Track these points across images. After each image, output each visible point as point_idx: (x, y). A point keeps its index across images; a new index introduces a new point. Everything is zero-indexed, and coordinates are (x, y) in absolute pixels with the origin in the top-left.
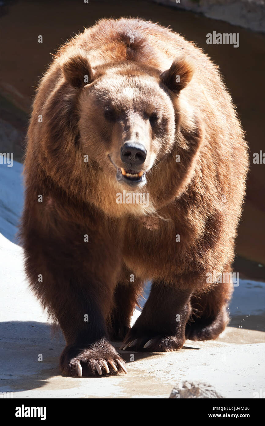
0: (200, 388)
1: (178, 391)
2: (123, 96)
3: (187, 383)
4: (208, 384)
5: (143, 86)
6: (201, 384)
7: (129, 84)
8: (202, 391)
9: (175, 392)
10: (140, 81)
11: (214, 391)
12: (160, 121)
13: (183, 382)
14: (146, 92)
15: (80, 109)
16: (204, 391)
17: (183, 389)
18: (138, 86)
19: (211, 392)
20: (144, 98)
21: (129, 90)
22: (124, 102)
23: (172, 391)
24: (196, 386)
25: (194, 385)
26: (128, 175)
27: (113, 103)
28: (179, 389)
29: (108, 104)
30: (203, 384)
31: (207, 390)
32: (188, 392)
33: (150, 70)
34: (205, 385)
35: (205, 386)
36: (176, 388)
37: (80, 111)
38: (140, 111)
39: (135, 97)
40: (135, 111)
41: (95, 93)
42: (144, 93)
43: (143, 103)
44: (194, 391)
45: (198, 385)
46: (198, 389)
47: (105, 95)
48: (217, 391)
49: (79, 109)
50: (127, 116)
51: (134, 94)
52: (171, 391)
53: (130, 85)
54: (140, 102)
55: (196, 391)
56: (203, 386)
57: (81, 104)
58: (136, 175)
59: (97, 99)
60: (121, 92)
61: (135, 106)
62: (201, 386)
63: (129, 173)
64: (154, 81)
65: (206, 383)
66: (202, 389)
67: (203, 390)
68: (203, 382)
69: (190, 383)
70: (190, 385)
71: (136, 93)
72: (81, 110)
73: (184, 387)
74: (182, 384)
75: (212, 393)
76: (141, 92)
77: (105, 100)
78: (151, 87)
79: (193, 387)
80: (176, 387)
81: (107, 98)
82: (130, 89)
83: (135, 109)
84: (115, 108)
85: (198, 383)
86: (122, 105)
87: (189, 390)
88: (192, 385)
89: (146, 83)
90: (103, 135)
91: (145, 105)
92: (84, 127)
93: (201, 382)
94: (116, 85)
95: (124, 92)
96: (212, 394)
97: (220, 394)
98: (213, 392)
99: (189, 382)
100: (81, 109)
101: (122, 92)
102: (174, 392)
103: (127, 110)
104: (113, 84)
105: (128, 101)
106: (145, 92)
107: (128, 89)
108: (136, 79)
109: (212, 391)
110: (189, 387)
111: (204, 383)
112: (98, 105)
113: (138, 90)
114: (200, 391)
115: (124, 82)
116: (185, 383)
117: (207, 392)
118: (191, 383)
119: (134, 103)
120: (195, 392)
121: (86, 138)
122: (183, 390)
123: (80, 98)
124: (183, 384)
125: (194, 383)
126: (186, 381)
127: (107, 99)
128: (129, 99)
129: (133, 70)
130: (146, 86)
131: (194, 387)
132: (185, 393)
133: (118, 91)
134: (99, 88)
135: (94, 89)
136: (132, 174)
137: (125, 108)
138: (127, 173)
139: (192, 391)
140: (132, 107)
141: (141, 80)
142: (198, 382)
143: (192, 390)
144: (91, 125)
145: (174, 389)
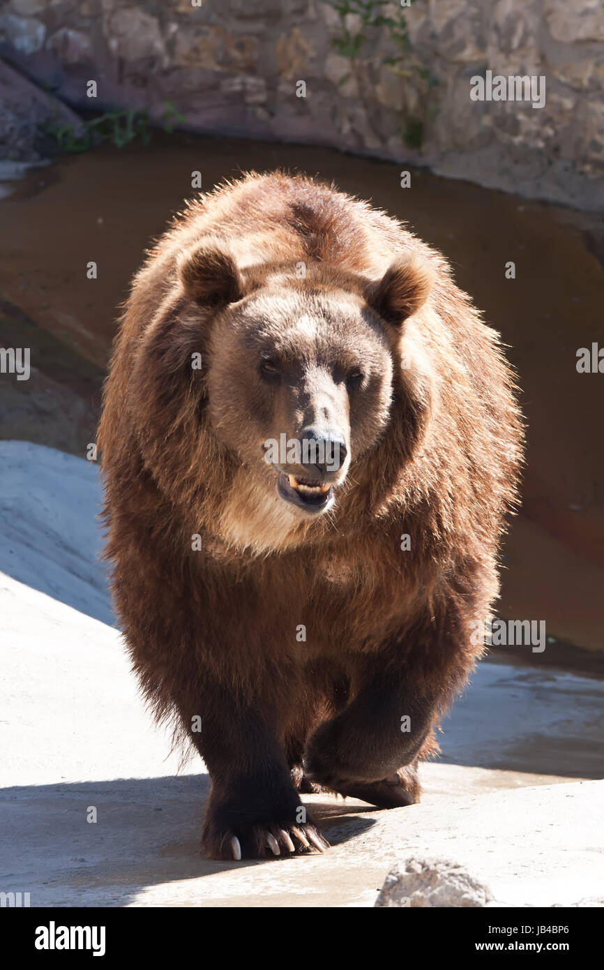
0: (439, 871)
1: (398, 877)
2: (296, 332)
3: (413, 862)
4: (453, 863)
5: (335, 315)
6: (440, 863)
7: (308, 308)
8: (442, 876)
9: (393, 881)
10: (328, 303)
11: (466, 876)
12: (365, 383)
13: (407, 861)
14: (341, 325)
15: (210, 350)
16: (447, 876)
17: (407, 874)
18: (324, 315)
19: (460, 877)
20: (337, 338)
21: (308, 322)
22: (298, 345)
23: (387, 878)
24: (432, 868)
25: (428, 866)
26: (302, 487)
27: (277, 346)
28: (399, 874)
29: (268, 347)
30: (443, 863)
31: (452, 875)
32: (417, 879)
33: (348, 280)
34: (447, 865)
35: (449, 867)
36: (393, 872)
37: (211, 354)
38: (329, 365)
39: (319, 336)
40: (318, 365)
41: (243, 325)
42: (337, 329)
43: (334, 348)
44: (429, 876)
45: (435, 865)
46: (435, 872)
47: (261, 330)
48: (472, 876)
49: (208, 351)
50: (303, 373)
51: (317, 329)
52: (385, 878)
53: (309, 311)
54: (329, 346)
55: (432, 876)
56: (445, 868)
57: (214, 341)
58: (318, 489)
59: (246, 336)
60: (293, 324)
61: (320, 354)
62: (440, 867)
63: (304, 485)
64: (355, 302)
65: (449, 862)
66: (443, 873)
67: (445, 874)
68: (444, 859)
69: (419, 863)
70: (420, 867)
71: (322, 329)
72: (212, 352)
73: (409, 870)
74: (404, 864)
75: (462, 879)
76: (331, 327)
77: (261, 339)
78: (349, 316)
79: (425, 869)
80: (394, 870)
81: (266, 334)
82: (310, 320)
83: (320, 361)
84: (280, 356)
85: (435, 862)
86: (294, 351)
87: (418, 875)
88: (423, 866)
89: (340, 308)
90: (255, 406)
91: (338, 353)
92: (217, 388)
93: (439, 859)
94: (285, 309)
95: (299, 325)
96: (460, 882)
97: (477, 881)
98: (464, 878)
99: (418, 861)
100: (213, 350)
101: (296, 326)
102: (389, 881)
103: (305, 361)
104: (278, 307)
105: (307, 344)
106: (338, 326)
107: (305, 318)
108: (320, 298)
109: (461, 875)
110: (418, 868)
111: (447, 861)
112: (248, 347)
113: (325, 324)
114: (439, 876)
115: (299, 304)
116: (410, 862)
117: (452, 877)
118: (422, 861)
119: (317, 347)
120: (430, 879)
121: (220, 409)
122: (407, 876)
123: (212, 329)
124: (406, 865)
125: (428, 862)
126: (413, 859)
127: (267, 337)
128: (308, 340)
129: (316, 281)
130: (339, 314)
131: (428, 870)
132: (411, 880)
133: (288, 323)
134: (251, 315)
135: (242, 316)
136: (309, 485)
137: (301, 357)
138: (299, 482)
139: (425, 877)
140: (312, 355)
141: (330, 301)
142: (435, 860)
143: (424, 874)
144: (231, 386)
145: (390, 874)
